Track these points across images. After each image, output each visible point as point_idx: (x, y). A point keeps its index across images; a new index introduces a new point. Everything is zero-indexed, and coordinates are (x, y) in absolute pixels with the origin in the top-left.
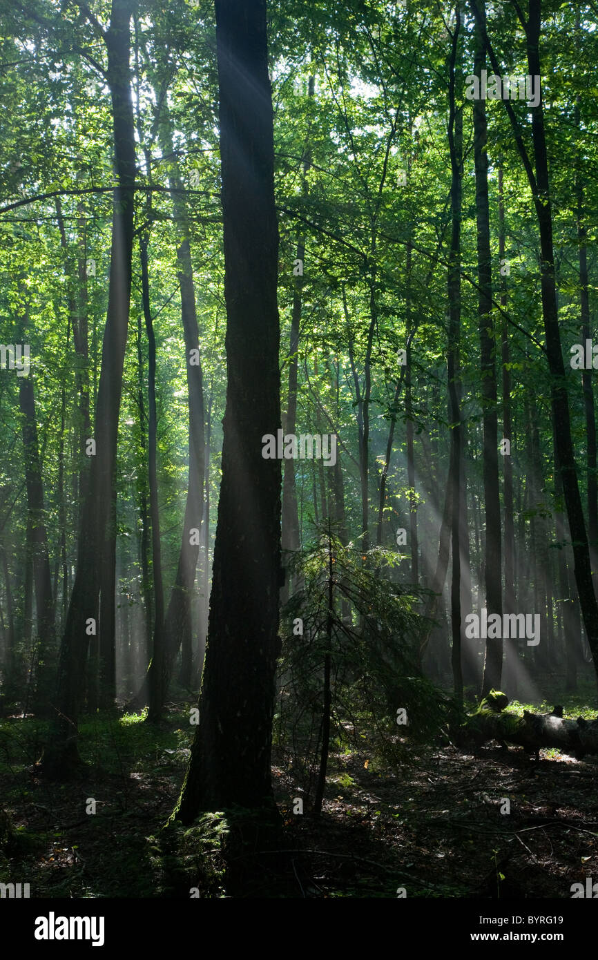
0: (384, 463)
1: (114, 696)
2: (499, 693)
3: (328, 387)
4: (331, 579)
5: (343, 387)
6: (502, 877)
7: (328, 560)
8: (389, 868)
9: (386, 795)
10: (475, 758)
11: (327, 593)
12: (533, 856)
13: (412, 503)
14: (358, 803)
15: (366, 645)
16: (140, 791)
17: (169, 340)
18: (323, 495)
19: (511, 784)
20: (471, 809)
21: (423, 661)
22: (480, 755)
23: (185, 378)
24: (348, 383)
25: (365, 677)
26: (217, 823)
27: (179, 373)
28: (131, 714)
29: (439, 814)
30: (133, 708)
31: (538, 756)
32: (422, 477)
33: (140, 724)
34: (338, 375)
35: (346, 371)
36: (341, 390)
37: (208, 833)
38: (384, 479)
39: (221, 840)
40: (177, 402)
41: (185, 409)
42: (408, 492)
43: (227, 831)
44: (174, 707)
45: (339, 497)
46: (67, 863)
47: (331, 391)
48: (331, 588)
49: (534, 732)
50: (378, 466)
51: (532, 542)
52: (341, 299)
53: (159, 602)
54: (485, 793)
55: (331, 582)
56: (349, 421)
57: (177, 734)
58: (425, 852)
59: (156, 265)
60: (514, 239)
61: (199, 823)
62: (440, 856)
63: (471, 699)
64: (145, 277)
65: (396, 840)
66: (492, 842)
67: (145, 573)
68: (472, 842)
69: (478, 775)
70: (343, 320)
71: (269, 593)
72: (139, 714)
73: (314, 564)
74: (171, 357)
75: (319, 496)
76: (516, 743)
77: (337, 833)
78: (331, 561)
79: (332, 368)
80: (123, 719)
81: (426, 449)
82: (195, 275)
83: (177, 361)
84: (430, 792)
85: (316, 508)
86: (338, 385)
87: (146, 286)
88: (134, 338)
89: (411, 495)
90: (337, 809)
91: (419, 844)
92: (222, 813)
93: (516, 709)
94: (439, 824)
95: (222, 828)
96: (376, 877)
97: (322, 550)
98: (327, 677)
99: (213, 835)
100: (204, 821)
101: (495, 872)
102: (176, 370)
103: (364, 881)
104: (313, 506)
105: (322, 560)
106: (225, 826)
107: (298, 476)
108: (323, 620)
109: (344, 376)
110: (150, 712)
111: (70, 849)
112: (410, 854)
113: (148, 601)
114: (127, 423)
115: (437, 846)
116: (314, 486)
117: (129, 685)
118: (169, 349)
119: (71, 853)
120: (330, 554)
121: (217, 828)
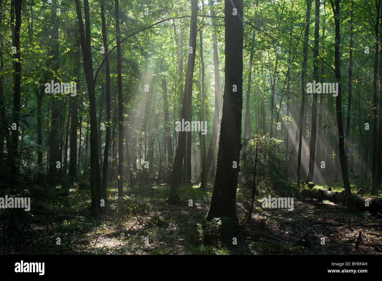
0: (279, 108)
1: (191, 179)
2: (312, 183)
3: (262, 81)
4: (257, 148)
5: (267, 81)
6: (304, 241)
7: (256, 142)
8: (270, 236)
9: (273, 213)
10: (302, 203)
11: (255, 152)
12: (316, 234)
13: (288, 121)
14: (263, 215)
15: (268, 169)
16: (197, 209)
17: (209, 66)
18: (259, 117)
19: (312, 211)
20: (298, 219)
21: (288, 171)
22: (304, 201)
23: (214, 79)
24: (268, 80)
25: (267, 179)
26: (218, 221)
27: (212, 77)
28: (196, 185)
29: (288, 220)
30: (196, 184)
31: (322, 203)
32: (291, 112)
33: (198, 188)
34: (265, 77)
35: (268, 76)
36: (266, 82)
37: (215, 224)
38: (279, 113)
39: (219, 226)
40: (212, 86)
41: (214, 89)
42: (286, 117)
43: (221, 224)
44: (209, 183)
45: (264, 118)
46: (174, 229)
47: (263, 83)
48: (257, 150)
49: (322, 195)
50: (277, 108)
51: (328, 133)
52: (267, 51)
53: (205, 152)
54: (303, 214)
55: (257, 149)
56: (269, 93)
57: (208, 193)
58: (282, 231)
59: (205, 40)
60: (328, 29)
61: (212, 221)
62: (287, 233)
63: (303, 184)
64: (201, 44)
65: (273, 228)
66: (303, 229)
67: (201, 142)
68: (297, 229)
69: (302, 208)
70: (268, 58)
71: (236, 152)
72: (198, 185)
73: (252, 142)
74: (210, 71)
75: (257, 118)
76: (316, 198)
77: (256, 225)
78: (257, 142)
79: (264, 75)
80: (193, 187)
81: (294, 103)
82: (218, 43)
83: (212, 72)
84: (287, 213)
85: (256, 121)
86: (265, 81)
87: (201, 48)
88: (198, 65)
89: (287, 118)
90: (257, 217)
91: (280, 229)
92: (220, 219)
93: (317, 187)
94: (288, 223)
95: (219, 223)
96: (266, 238)
97: (254, 139)
98: (254, 178)
99: (217, 225)
100: (214, 220)
101: (302, 239)
102: (212, 76)
103: (262, 239)
104: (255, 121)
105: (254, 142)
106: (220, 222)
107: (251, 112)
108: (254, 161)
109: (267, 78)
110: (201, 185)
111: (175, 225)
112: (277, 232)
113: (201, 150)
114: (196, 93)
115: (286, 230)
116: (256, 114)
117: (196, 176)
118: (210, 68)
119: (176, 226)
120: (257, 140)
121: (218, 223)
